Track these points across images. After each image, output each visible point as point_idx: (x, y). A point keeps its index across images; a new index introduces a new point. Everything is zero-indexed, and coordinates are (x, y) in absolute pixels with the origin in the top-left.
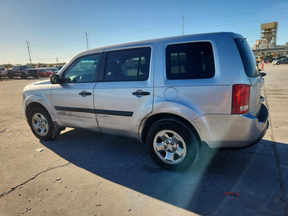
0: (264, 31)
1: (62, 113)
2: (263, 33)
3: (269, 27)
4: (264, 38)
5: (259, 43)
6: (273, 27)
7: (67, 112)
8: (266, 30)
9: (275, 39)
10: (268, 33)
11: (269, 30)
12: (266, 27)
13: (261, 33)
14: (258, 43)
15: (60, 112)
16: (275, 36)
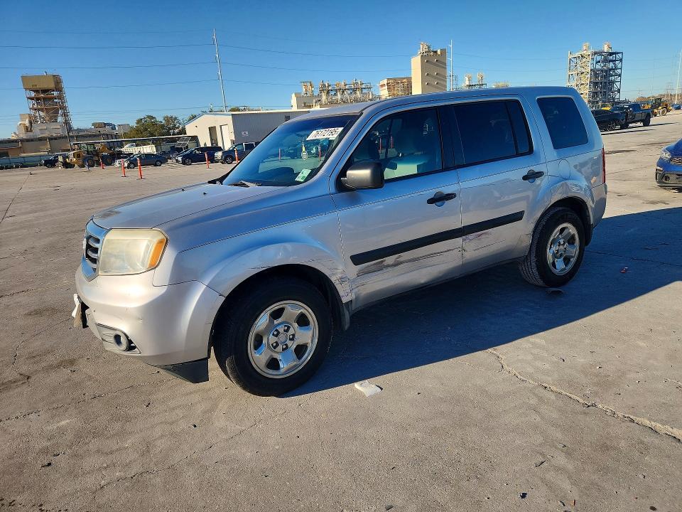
0: (33, 94)
1: (373, 268)
2: (32, 99)
3: (45, 86)
4: (39, 110)
5: (31, 123)
6: (52, 86)
7: (390, 260)
8: (36, 91)
9: (65, 115)
10: (44, 99)
11: (45, 91)
12: (36, 85)
13: (28, 98)
14: (27, 123)
15: (368, 266)
16: (64, 108)
